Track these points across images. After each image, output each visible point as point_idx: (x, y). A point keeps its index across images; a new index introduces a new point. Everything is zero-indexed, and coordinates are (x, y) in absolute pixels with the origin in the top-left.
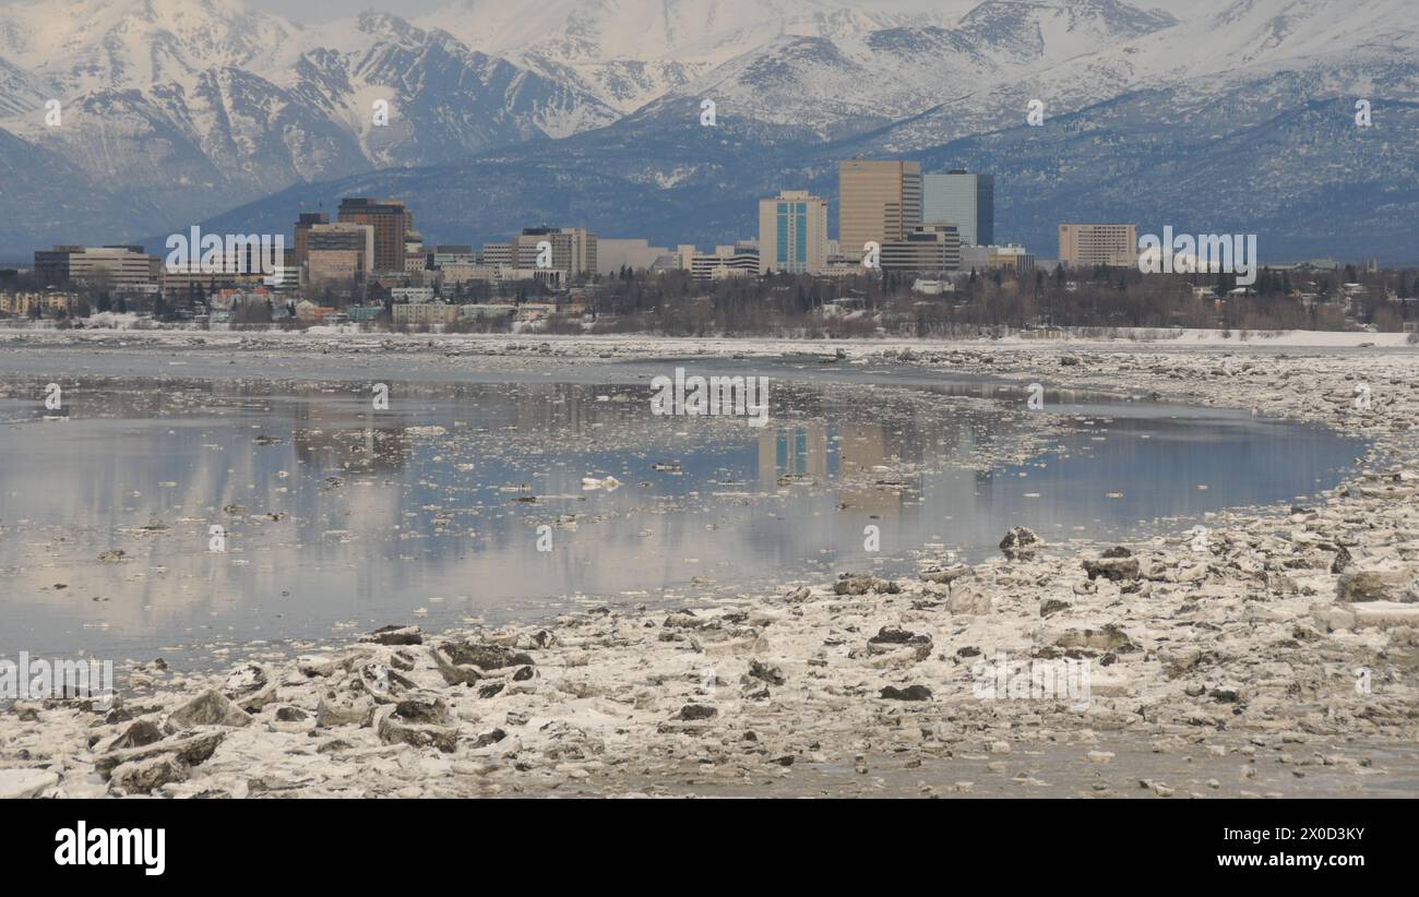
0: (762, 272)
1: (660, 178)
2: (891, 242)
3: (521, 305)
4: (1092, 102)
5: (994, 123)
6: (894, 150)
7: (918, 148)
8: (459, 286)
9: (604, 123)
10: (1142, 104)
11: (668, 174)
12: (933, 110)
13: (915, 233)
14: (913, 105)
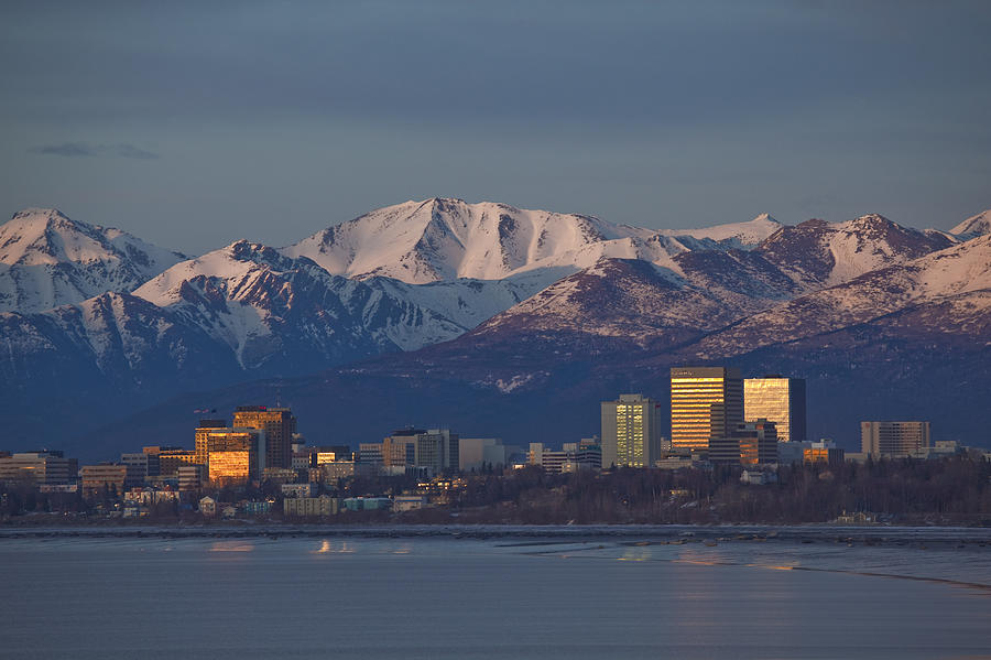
0: (606, 464)
1: (501, 384)
2: (716, 438)
3: (397, 498)
4: (879, 314)
5: (793, 333)
6: (706, 357)
7: (726, 356)
8: (341, 482)
9: (452, 336)
10: (924, 315)
11: (508, 381)
12: (739, 322)
13: (739, 430)
14: (722, 318)
